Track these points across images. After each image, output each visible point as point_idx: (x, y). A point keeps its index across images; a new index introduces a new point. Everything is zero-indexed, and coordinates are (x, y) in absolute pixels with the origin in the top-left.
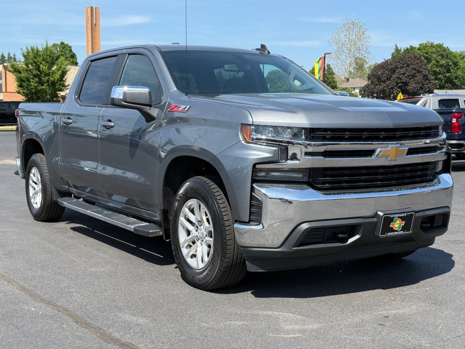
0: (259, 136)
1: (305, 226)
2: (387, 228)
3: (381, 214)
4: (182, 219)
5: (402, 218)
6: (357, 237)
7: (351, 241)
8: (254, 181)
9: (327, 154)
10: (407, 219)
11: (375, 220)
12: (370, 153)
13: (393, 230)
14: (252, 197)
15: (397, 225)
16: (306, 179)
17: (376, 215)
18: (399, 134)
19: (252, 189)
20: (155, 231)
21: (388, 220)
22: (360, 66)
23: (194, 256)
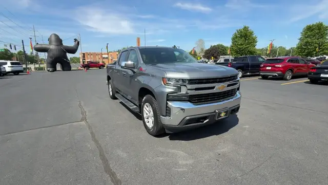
0: (170, 82)
1: (188, 118)
2: (219, 116)
3: (217, 111)
4: (144, 109)
5: (225, 112)
6: (207, 120)
7: (205, 122)
8: (167, 100)
9: (196, 89)
10: (226, 112)
11: (215, 113)
12: (213, 88)
13: (221, 117)
14: (167, 107)
15: (223, 115)
16: (188, 99)
17: (215, 112)
18: (224, 79)
19: (167, 103)
20: (138, 110)
21: (220, 113)
22: (202, 50)
23: (148, 122)
